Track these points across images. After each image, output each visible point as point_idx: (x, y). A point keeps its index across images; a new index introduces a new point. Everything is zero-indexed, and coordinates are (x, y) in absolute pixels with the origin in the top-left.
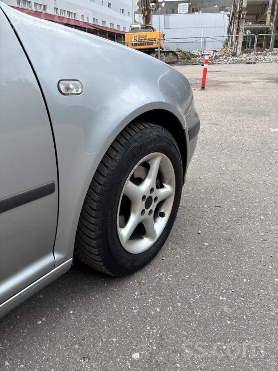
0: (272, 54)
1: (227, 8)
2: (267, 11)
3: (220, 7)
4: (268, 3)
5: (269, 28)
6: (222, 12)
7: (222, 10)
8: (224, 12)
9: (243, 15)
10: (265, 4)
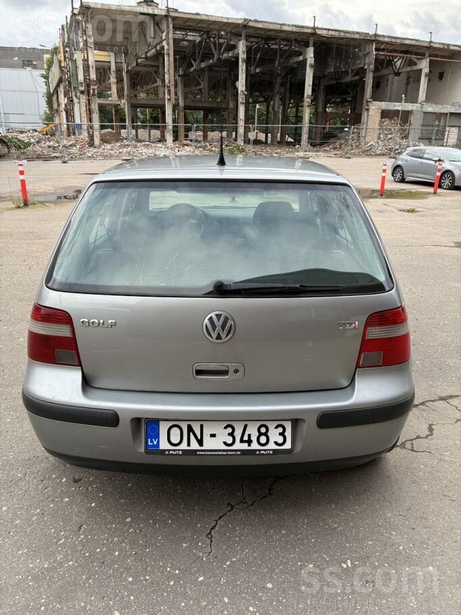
0: (144, 145)
1: (35, 63)
2: (109, 78)
3: (23, 61)
4: (109, 68)
5: (119, 105)
6: (28, 69)
7: (28, 66)
8: (31, 68)
9: (94, 90)
10: (104, 69)
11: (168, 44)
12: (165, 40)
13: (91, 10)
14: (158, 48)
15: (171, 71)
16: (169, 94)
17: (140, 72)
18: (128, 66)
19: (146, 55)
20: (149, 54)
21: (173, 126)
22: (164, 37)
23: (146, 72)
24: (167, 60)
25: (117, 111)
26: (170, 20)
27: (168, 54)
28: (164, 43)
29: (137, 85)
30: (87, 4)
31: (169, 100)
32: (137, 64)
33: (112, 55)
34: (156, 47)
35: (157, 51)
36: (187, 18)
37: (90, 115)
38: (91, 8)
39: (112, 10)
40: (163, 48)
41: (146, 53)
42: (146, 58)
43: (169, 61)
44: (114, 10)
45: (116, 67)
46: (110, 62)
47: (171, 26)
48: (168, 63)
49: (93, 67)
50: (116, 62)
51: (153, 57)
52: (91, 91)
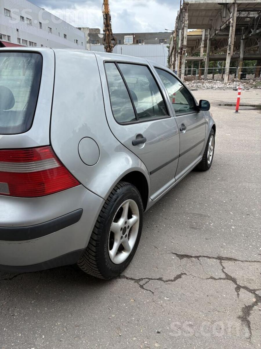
0: (208, 82)
1: (166, 40)
2: (200, 45)
3: (160, 40)
4: (201, 39)
5: (203, 59)
6: (162, 44)
7: (162, 43)
8: (163, 44)
9: (184, 51)
10: (199, 40)
11: (233, 20)
12: (231, 17)
13: (189, 5)
14: (227, 23)
15: (233, 36)
16: (230, 50)
17: (221, 39)
18: (210, 36)
19: (220, 28)
20: (222, 28)
21: (230, 69)
22: (231, 16)
23: (224, 39)
24: (232, 29)
25: (201, 63)
26: (236, 5)
27: (232, 26)
28: (231, 20)
29: (218, 47)
30: (187, 2)
31: (229, 53)
32: (215, 34)
33: (204, 30)
34: (226, 23)
35: (226, 25)
36: (248, 3)
37: (180, 65)
38: (189, 4)
39: (201, 3)
40: (230, 23)
41: (221, 27)
42: (220, 30)
43: (232, 30)
44: (202, 3)
45: (205, 37)
46: (202, 35)
47: (236, 9)
48: (231, 31)
49: (186, 38)
50: (205, 35)
51: (224, 29)
52: (183, 52)
